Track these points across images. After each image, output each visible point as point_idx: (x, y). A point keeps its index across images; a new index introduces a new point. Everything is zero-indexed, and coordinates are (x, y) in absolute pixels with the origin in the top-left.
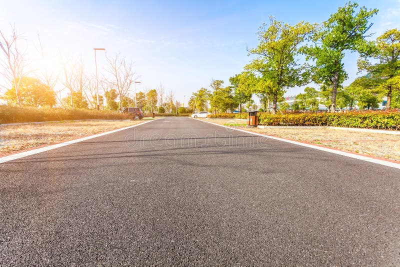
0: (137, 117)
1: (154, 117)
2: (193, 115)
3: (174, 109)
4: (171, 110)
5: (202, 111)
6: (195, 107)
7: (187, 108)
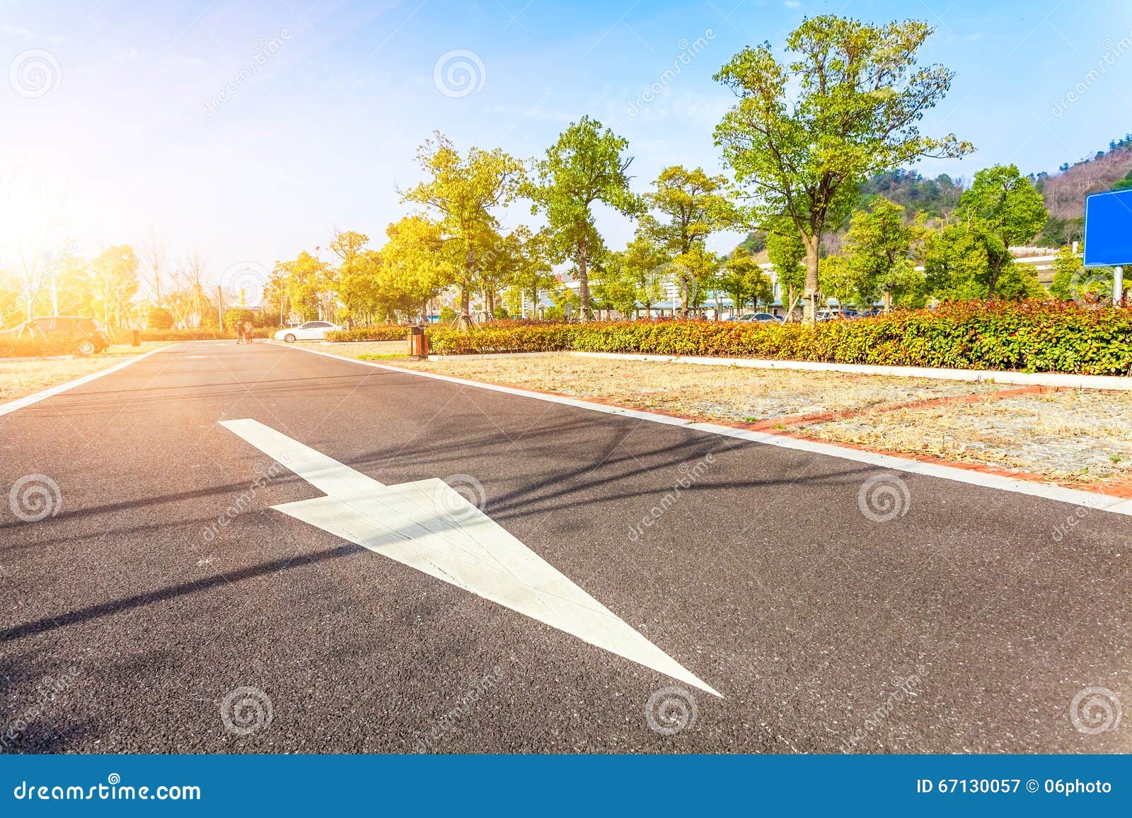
0: (87, 348)
1: (136, 344)
2: (281, 334)
3: (211, 313)
4: (196, 319)
5: (313, 319)
6: (289, 307)
7: (257, 309)
